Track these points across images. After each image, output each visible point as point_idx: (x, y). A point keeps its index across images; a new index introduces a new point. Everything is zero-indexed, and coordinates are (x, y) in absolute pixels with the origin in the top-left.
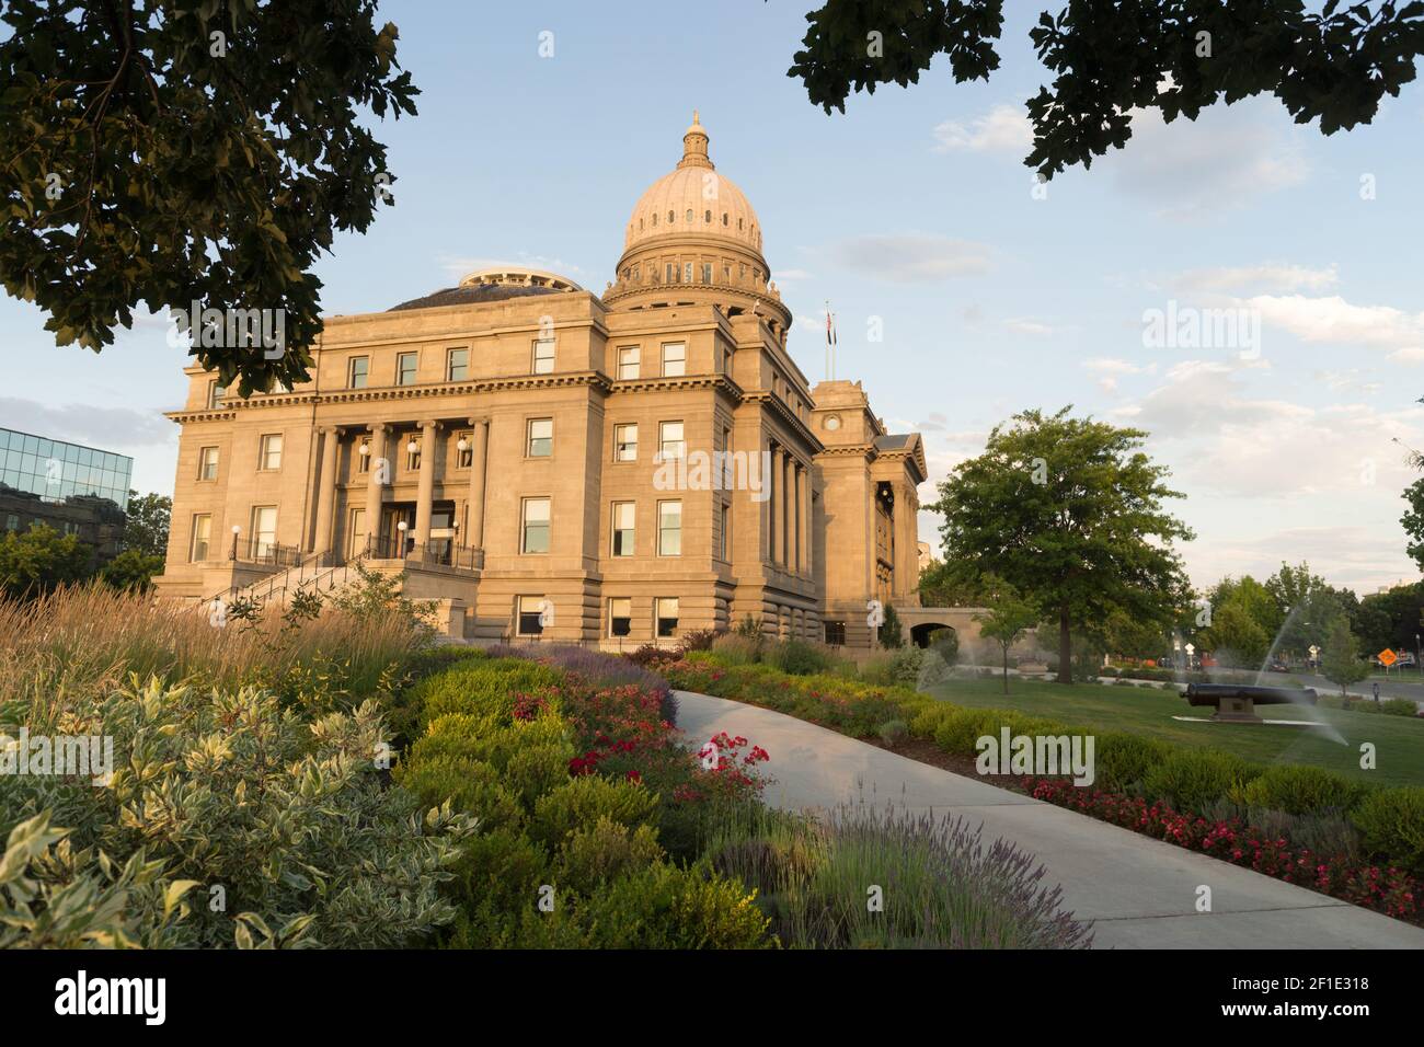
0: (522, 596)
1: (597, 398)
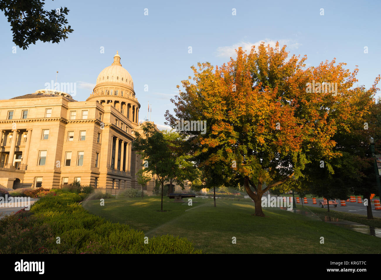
0: (37, 177)
1: (63, 124)
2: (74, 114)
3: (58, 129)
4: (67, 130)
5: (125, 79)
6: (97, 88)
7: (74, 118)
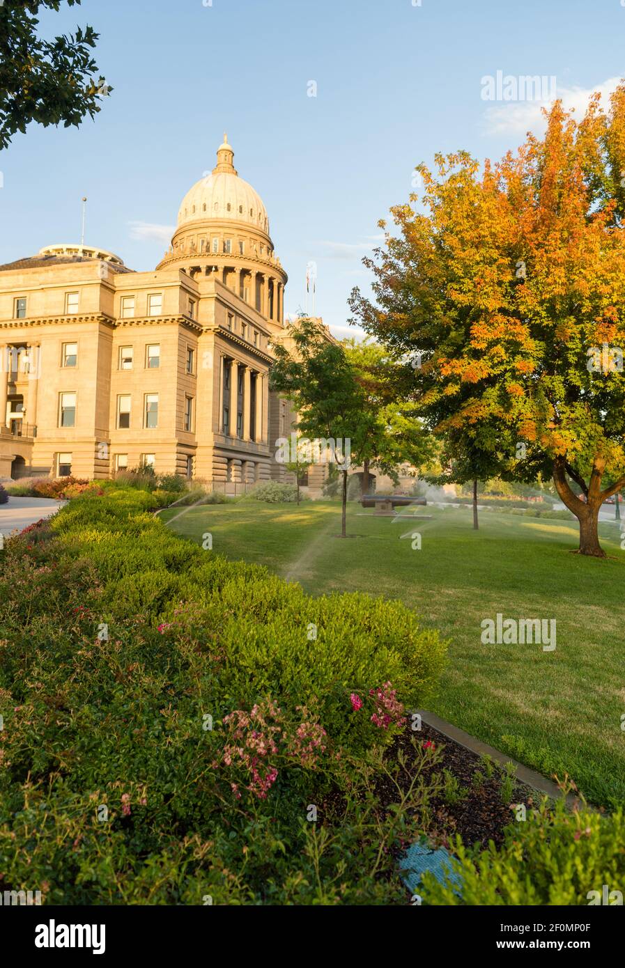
0: (60, 453)
1: (106, 329)
2: (129, 303)
3: (96, 340)
4: (116, 342)
5: (246, 210)
6: (180, 237)
7: (129, 314)
